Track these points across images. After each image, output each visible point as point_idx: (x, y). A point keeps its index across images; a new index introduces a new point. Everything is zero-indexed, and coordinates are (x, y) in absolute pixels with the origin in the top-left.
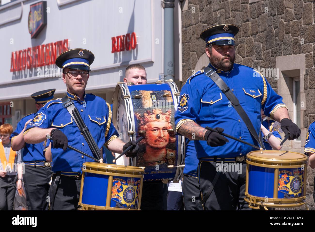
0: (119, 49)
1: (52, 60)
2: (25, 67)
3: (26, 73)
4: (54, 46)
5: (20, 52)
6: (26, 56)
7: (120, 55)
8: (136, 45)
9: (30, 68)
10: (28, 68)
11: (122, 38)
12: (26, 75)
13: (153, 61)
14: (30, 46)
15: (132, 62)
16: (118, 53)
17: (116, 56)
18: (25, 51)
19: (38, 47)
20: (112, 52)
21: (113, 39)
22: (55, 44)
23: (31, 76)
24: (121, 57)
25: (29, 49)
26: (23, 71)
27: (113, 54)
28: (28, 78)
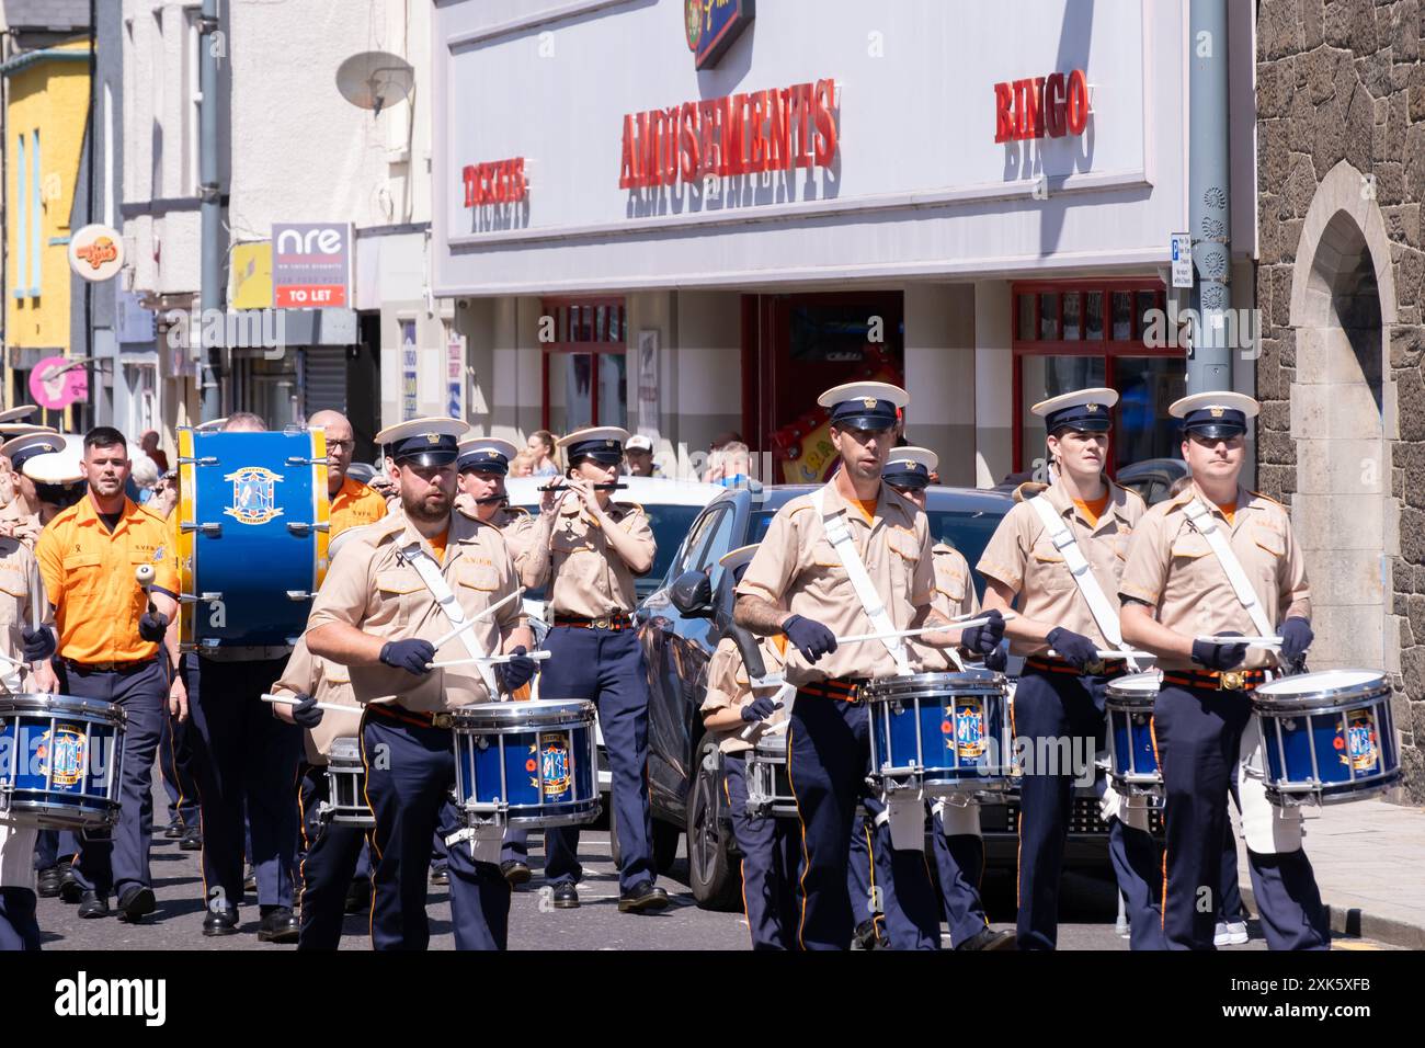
0: (1022, 131)
1: (772, 153)
2: (676, 172)
3: (678, 195)
4: (781, 102)
5: (656, 115)
6: (679, 131)
7: (1030, 148)
8: (1085, 120)
9: (693, 176)
10: (683, 181)
11: (1036, 89)
12: (678, 204)
13: (1150, 182)
14: (695, 97)
15: (1076, 180)
16: (1021, 143)
17: (1012, 152)
18: (674, 113)
19: (724, 103)
20: (998, 139)
21: (1001, 90)
22: (785, 95)
23: (696, 205)
24: (1033, 158)
25: (689, 110)
26: (668, 189)
27: (1002, 146)
28: (686, 216)
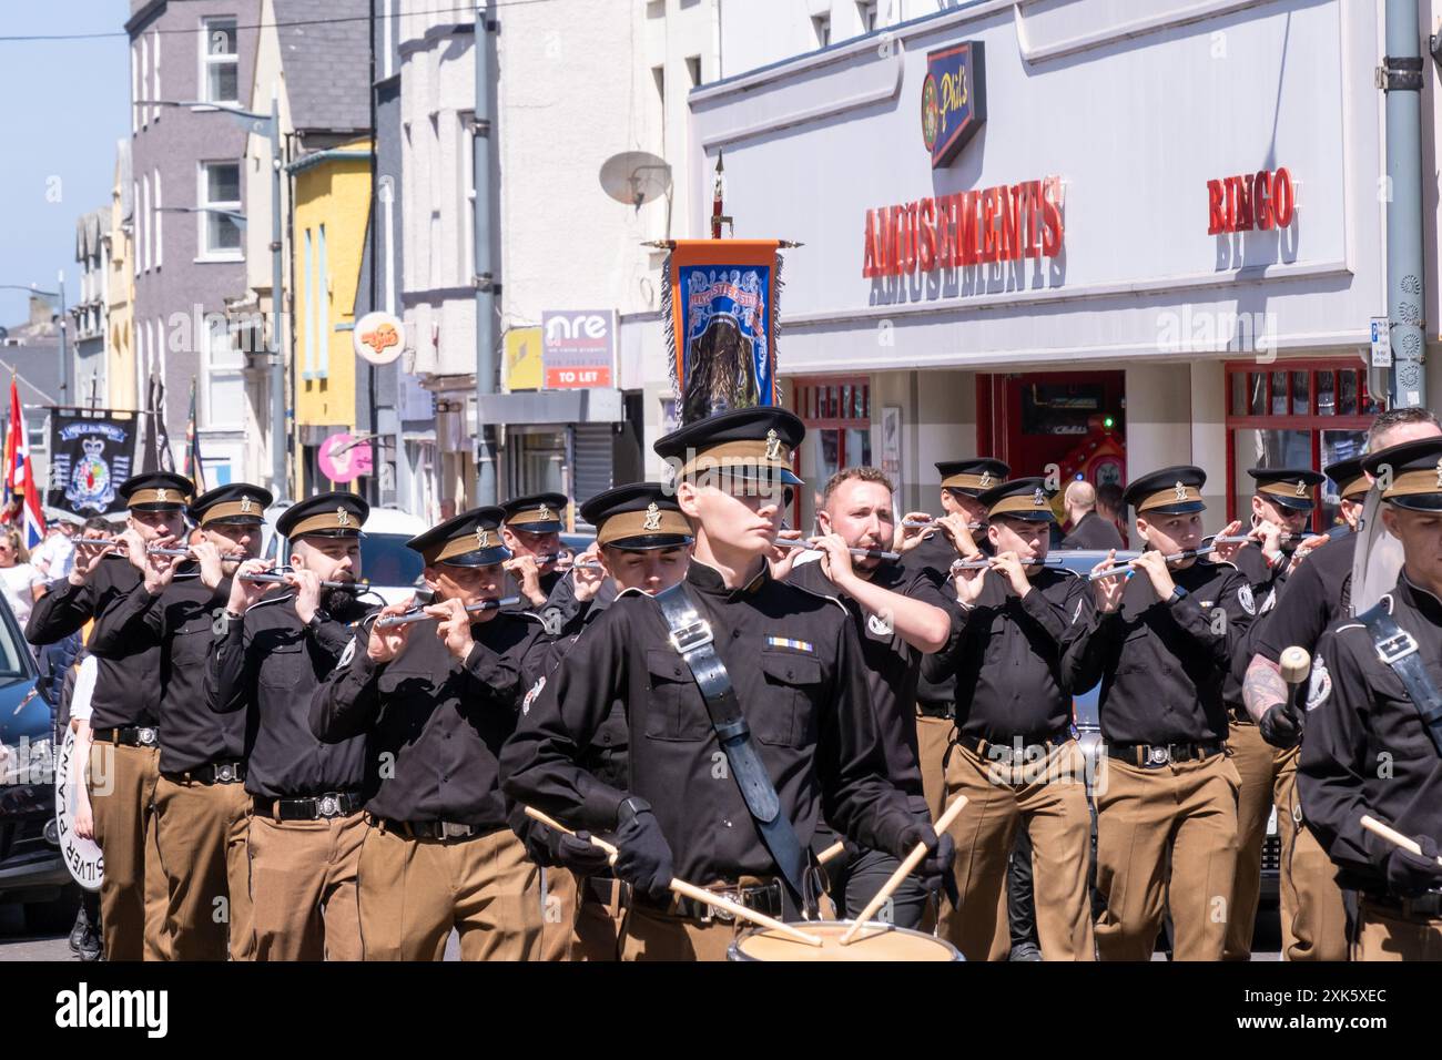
0: (1234, 224)
1: (1003, 246)
2: (915, 262)
3: (917, 287)
4: (1011, 198)
5: (896, 211)
6: (918, 228)
7: (1239, 241)
8: (1290, 212)
9: (930, 266)
10: (922, 270)
11: (1245, 185)
12: (919, 292)
13: (1351, 269)
14: (930, 194)
15: (1276, 269)
16: (1231, 236)
17: (1222, 247)
18: (912, 208)
19: (959, 198)
20: (1212, 231)
21: (1213, 186)
22: (1015, 191)
23: (933, 296)
24: (1242, 253)
25: (927, 206)
26: (907, 277)
27: (1214, 237)
28: (924, 303)
